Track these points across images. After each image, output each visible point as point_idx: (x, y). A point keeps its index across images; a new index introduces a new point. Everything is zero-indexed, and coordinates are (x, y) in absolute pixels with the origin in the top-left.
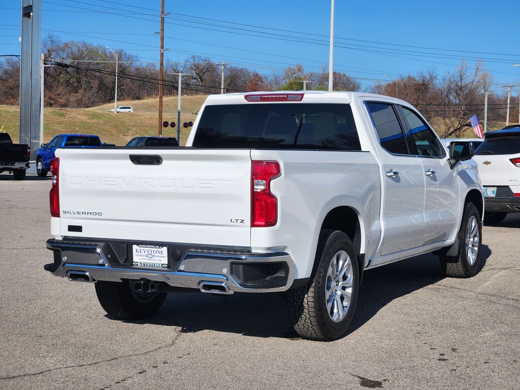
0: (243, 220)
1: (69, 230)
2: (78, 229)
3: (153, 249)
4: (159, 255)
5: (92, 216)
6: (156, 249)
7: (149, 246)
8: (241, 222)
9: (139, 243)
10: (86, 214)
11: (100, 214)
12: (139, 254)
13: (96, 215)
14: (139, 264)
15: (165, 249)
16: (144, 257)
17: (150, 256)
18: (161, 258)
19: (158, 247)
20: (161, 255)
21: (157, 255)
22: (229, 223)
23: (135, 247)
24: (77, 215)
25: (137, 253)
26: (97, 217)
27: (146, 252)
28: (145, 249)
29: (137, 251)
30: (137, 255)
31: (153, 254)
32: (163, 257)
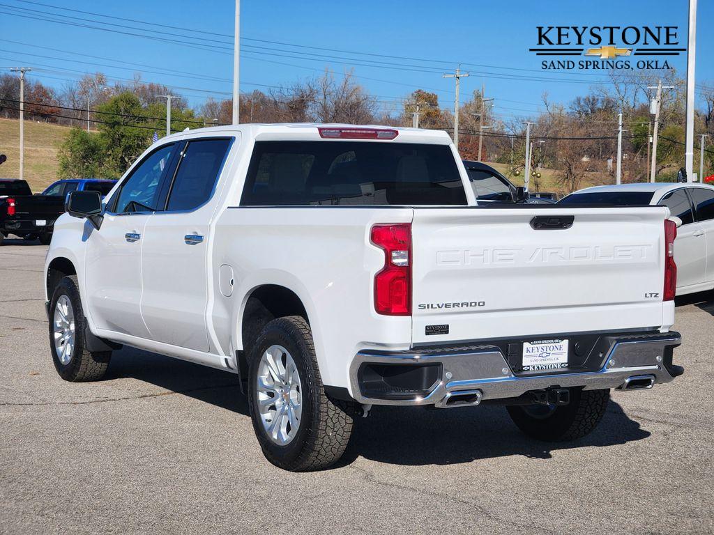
0: (657, 294)
1: (427, 333)
2: (444, 329)
3: (549, 345)
4: (557, 351)
5: (470, 309)
6: (554, 345)
7: (545, 341)
8: (655, 296)
9: (532, 339)
10: (460, 306)
11: (481, 304)
12: (531, 354)
13: (477, 306)
14: (531, 368)
15: (565, 343)
16: (538, 358)
17: (545, 355)
18: (559, 355)
19: (557, 341)
20: (559, 351)
21: (553, 352)
22: (644, 299)
23: (526, 345)
24: (444, 309)
25: (529, 354)
26: (478, 308)
27: (540, 350)
28: (538, 346)
29: (528, 350)
30: (528, 357)
31: (548, 351)
32: (561, 354)
